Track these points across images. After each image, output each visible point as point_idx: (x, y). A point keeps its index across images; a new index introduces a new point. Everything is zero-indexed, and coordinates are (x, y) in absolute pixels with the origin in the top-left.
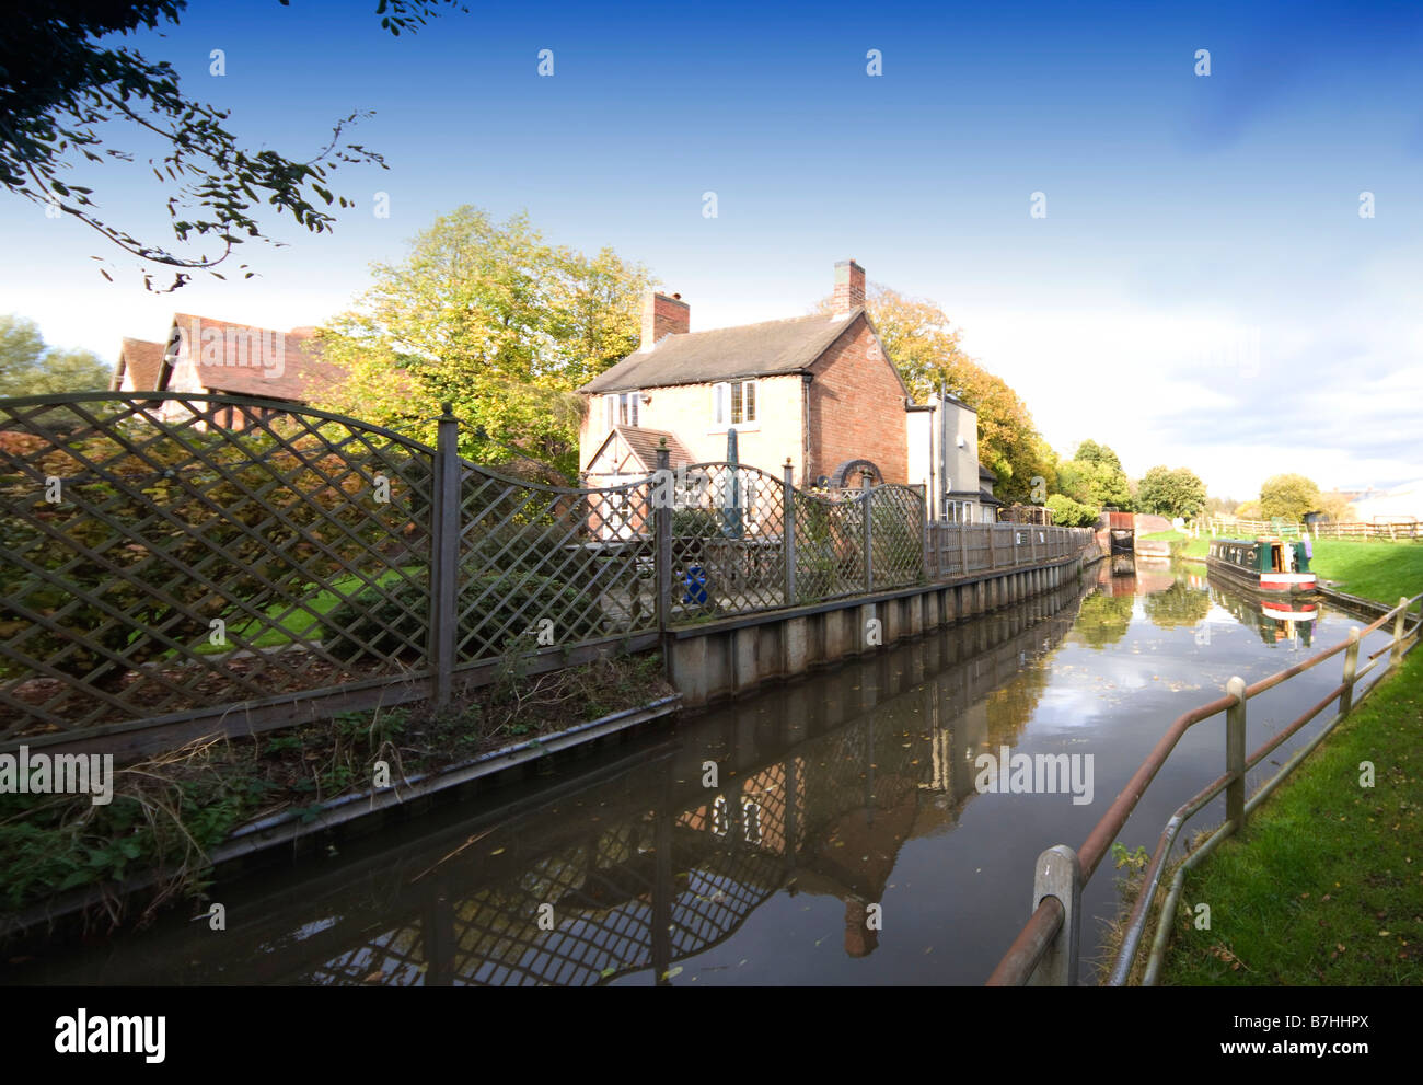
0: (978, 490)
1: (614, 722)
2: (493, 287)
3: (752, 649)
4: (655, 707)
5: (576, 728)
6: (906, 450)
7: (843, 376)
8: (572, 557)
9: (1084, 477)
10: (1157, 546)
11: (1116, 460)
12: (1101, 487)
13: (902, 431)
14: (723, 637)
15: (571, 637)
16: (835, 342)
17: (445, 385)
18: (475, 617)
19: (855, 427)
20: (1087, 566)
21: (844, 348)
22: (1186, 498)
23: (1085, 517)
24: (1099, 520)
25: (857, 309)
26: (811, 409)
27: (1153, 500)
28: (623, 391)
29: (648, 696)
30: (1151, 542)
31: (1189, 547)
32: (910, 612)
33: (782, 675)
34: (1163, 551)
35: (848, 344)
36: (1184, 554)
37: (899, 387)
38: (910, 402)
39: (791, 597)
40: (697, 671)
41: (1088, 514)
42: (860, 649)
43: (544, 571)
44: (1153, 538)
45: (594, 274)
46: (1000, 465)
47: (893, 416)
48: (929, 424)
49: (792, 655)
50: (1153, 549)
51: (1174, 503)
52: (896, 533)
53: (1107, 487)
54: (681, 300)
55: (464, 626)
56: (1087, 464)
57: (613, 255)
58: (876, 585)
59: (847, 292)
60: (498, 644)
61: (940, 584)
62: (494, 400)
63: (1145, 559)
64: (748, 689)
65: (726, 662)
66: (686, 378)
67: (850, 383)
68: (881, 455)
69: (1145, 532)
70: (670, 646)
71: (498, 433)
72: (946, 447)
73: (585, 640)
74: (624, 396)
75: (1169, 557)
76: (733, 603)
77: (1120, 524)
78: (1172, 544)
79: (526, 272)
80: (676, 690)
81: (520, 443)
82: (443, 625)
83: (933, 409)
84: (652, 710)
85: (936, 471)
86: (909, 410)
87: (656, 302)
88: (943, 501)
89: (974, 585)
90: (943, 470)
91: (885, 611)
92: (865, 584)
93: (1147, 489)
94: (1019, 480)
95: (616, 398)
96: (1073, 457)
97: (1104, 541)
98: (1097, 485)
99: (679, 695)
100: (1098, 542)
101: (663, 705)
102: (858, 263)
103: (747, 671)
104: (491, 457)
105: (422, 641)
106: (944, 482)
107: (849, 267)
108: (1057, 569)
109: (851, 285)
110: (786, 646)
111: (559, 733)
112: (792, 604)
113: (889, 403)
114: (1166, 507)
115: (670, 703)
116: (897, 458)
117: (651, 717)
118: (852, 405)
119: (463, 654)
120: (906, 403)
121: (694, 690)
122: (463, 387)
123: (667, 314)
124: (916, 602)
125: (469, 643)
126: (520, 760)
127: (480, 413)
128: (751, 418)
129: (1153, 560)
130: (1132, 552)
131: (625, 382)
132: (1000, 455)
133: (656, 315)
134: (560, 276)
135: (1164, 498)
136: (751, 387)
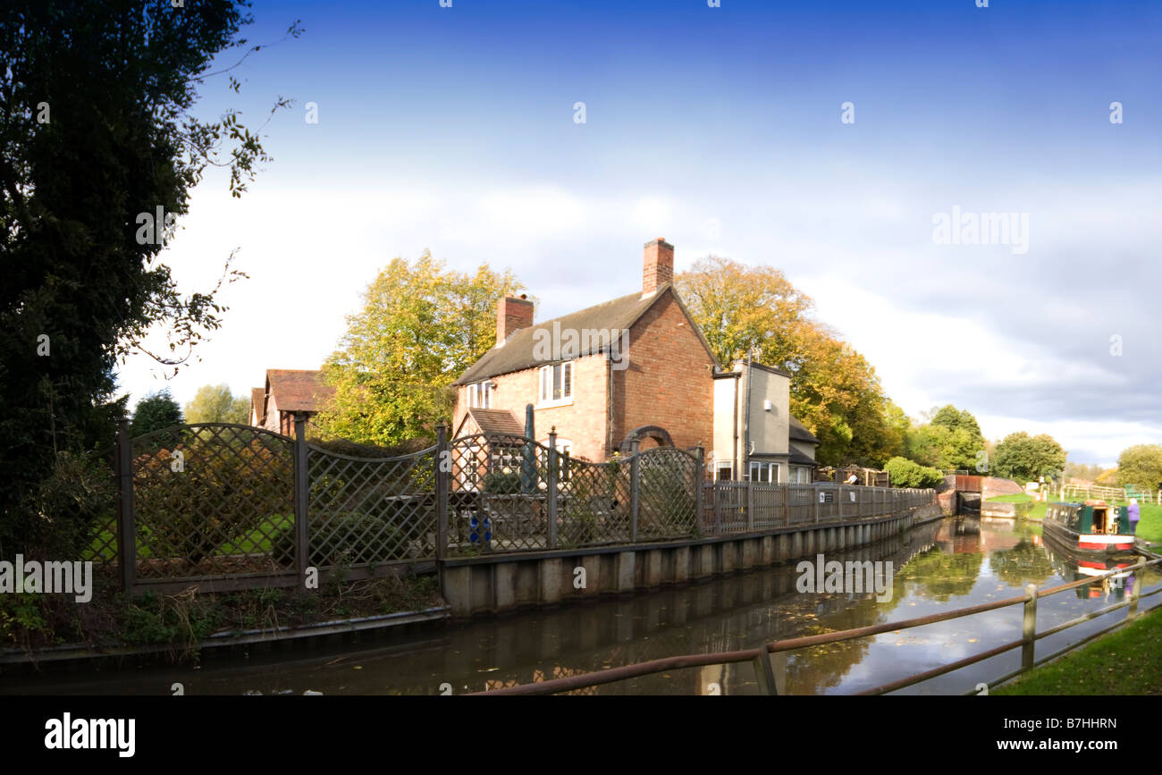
0: (786, 451)
1: (400, 618)
2: (407, 316)
3: (510, 580)
4: (430, 612)
5: (374, 618)
6: (712, 415)
7: (647, 350)
8: (391, 505)
9: (939, 441)
10: (1003, 508)
11: (975, 425)
12: (956, 451)
13: (709, 397)
14: (486, 568)
15: (376, 558)
16: (639, 319)
17: (382, 391)
18: (317, 542)
19: (659, 396)
20: (916, 526)
21: (650, 324)
22: (1043, 464)
23: (927, 478)
24: (943, 482)
25: (664, 284)
26: (615, 383)
27: (1010, 464)
28: (478, 380)
29: (425, 605)
30: (997, 504)
31: (1034, 510)
32: (676, 562)
33: (539, 603)
34: (1007, 512)
35: (654, 319)
36: (1028, 516)
37: (706, 355)
38: (717, 370)
39: (552, 542)
40: (463, 591)
41: (931, 476)
42: (617, 589)
43: (375, 513)
44: (999, 501)
45: (473, 290)
46: (840, 429)
47: (697, 384)
48: (734, 390)
49: (547, 588)
50: (996, 510)
51: (1031, 468)
52: (676, 492)
53: (962, 451)
54: (527, 300)
55: (313, 546)
56: (944, 429)
57: (487, 271)
58: (642, 537)
59: (654, 271)
60: (331, 558)
61: (716, 538)
62: (408, 398)
63: (989, 520)
64: (506, 610)
65: (489, 587)
66: (521, 366)
67: (654, 355)
68: (685, 421)
69: (993, 495)
70: (442, 571)
71: (411, 421)
72: (751, 412)
73: (384, 562)
74: (480, 384)
75: (1012, 518)
76: (500, 543)
77: (967, 486)
78: (1017, 507)
79: (429, 299)
80: (447, 602)
81: (426, 426)
82: (302, 544)
83: (739, 375)
84: (427, 614)
85: (739, 434)
86: (716, 377)
87: (507, 304)
88: (746, 462)
89: (758, 540)
90: (747, 434)
91: (647, 558)
92: (630, 535)
93: (1004, 454)
94: (862, 444)
95: (475, 386)
96: (929, 422)
97: (945, 500)
98: (952, 449)
99: (448, 607)
100: (938, 503)
101: (436, 612)
102: (668, 241)
103: (505, 595)
104: (407, 438)
105: (292, 553)
106: (747, 445)
107: (657, 246)
108: (868, 528)
109: (658, 263)
110: (542, 579)
111: (363, 619)
112: (553, 547)
113: (695, 372)
114: (1023, 473)
115: (441, 611)
116: (703, 423)
117: (427, 619)
118: (656, 376)
119: (312, 562)
120: (713, 371)
121: (461, 604)
122: (391, 391)
123: (515, 313)
124: (682, 553)
125: (315, 555)
126: (340, 630)
127: (400, 408)
128: (568, 392)
129: (998, 520)
130: (979, 513)
131: (481, 374)
132: (840, 419)
133: (507, 315)
134: (450, 297)
135: (1021, 463)
136: (568, 367)
